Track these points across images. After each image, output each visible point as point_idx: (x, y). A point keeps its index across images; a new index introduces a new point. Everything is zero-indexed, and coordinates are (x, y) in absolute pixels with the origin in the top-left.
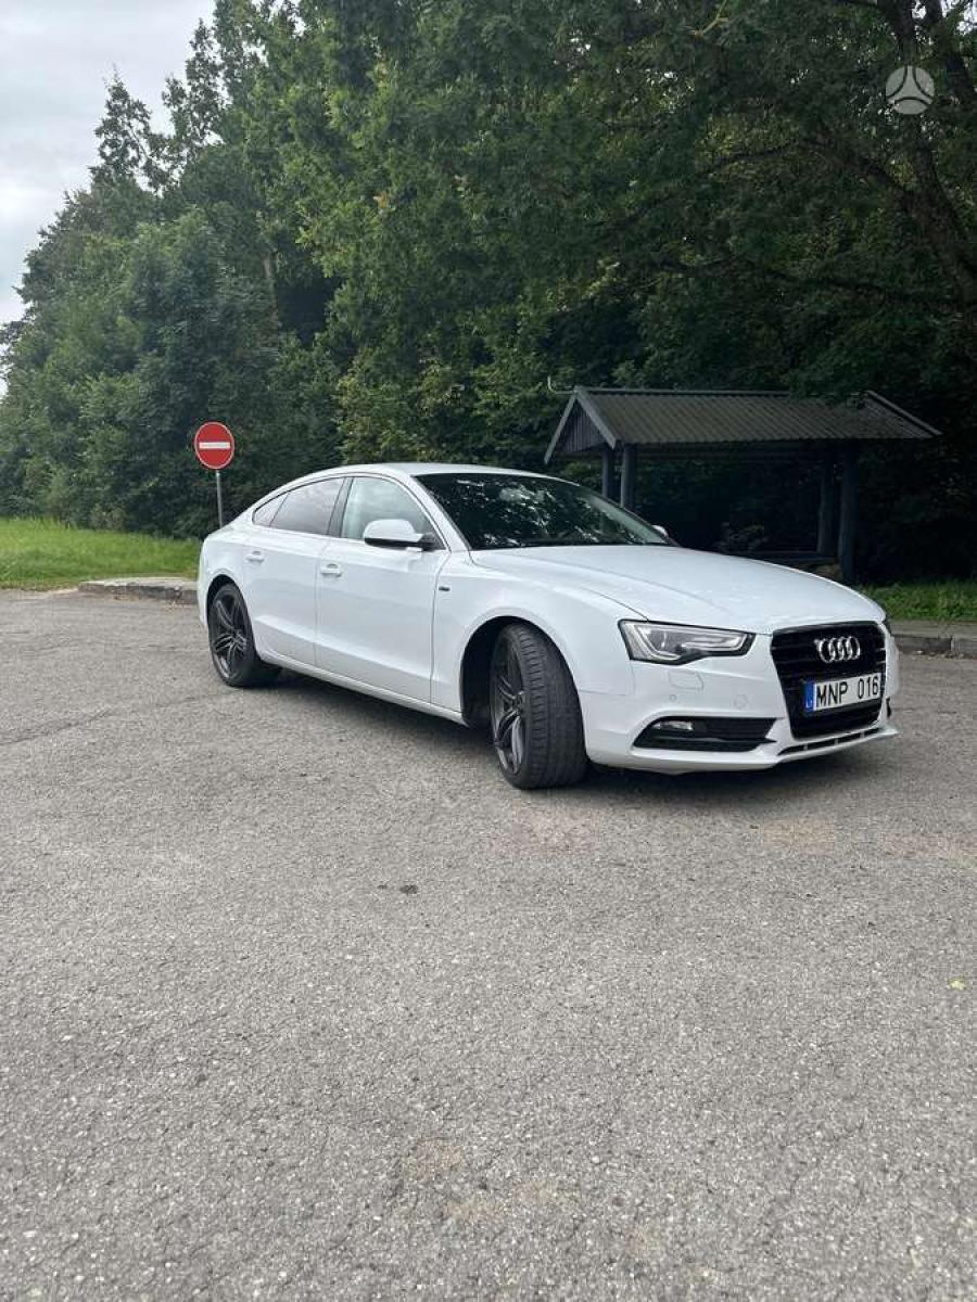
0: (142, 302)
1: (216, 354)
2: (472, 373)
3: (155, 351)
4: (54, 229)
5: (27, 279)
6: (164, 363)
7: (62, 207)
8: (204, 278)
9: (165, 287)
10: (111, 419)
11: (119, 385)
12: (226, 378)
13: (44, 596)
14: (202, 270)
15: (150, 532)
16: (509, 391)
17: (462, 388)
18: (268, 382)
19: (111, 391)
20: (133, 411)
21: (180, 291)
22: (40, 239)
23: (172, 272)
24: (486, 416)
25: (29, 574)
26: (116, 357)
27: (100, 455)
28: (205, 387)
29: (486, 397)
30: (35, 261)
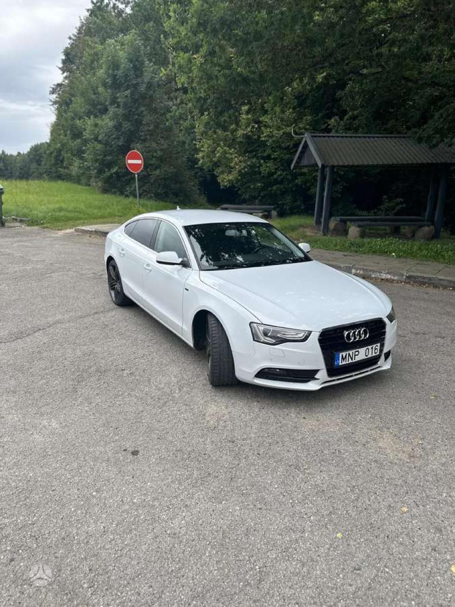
0: (109, 81)
1: (144, 106)
2: (261, 119)
3: (116, 105)
4: (75, 36)
5: (64, 62)
6: (120, 111)
7: (78, 25)
8: (138, 68)
9: (120, 73)
10: (96, 139)
11: (99, 122)
12: (148, 118)
13: (61, 233)
14: (137, 63)
15: (115, 193)
16: (279, 128)
17: (256, 126)
18: (167, 120)
19: (96, 125)
20: (106, 135)
21: (127, 75)
22: (69, 41)
23: (122, 66)
24: (267, 141)
25: (57, 220)
26: (99, 107)
27: (92, 156)
28: (139, 123)
29: (266, 132)
30: (67, 53)
